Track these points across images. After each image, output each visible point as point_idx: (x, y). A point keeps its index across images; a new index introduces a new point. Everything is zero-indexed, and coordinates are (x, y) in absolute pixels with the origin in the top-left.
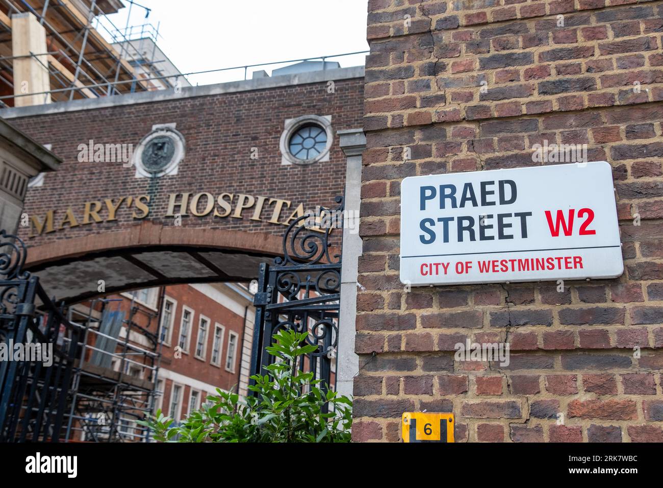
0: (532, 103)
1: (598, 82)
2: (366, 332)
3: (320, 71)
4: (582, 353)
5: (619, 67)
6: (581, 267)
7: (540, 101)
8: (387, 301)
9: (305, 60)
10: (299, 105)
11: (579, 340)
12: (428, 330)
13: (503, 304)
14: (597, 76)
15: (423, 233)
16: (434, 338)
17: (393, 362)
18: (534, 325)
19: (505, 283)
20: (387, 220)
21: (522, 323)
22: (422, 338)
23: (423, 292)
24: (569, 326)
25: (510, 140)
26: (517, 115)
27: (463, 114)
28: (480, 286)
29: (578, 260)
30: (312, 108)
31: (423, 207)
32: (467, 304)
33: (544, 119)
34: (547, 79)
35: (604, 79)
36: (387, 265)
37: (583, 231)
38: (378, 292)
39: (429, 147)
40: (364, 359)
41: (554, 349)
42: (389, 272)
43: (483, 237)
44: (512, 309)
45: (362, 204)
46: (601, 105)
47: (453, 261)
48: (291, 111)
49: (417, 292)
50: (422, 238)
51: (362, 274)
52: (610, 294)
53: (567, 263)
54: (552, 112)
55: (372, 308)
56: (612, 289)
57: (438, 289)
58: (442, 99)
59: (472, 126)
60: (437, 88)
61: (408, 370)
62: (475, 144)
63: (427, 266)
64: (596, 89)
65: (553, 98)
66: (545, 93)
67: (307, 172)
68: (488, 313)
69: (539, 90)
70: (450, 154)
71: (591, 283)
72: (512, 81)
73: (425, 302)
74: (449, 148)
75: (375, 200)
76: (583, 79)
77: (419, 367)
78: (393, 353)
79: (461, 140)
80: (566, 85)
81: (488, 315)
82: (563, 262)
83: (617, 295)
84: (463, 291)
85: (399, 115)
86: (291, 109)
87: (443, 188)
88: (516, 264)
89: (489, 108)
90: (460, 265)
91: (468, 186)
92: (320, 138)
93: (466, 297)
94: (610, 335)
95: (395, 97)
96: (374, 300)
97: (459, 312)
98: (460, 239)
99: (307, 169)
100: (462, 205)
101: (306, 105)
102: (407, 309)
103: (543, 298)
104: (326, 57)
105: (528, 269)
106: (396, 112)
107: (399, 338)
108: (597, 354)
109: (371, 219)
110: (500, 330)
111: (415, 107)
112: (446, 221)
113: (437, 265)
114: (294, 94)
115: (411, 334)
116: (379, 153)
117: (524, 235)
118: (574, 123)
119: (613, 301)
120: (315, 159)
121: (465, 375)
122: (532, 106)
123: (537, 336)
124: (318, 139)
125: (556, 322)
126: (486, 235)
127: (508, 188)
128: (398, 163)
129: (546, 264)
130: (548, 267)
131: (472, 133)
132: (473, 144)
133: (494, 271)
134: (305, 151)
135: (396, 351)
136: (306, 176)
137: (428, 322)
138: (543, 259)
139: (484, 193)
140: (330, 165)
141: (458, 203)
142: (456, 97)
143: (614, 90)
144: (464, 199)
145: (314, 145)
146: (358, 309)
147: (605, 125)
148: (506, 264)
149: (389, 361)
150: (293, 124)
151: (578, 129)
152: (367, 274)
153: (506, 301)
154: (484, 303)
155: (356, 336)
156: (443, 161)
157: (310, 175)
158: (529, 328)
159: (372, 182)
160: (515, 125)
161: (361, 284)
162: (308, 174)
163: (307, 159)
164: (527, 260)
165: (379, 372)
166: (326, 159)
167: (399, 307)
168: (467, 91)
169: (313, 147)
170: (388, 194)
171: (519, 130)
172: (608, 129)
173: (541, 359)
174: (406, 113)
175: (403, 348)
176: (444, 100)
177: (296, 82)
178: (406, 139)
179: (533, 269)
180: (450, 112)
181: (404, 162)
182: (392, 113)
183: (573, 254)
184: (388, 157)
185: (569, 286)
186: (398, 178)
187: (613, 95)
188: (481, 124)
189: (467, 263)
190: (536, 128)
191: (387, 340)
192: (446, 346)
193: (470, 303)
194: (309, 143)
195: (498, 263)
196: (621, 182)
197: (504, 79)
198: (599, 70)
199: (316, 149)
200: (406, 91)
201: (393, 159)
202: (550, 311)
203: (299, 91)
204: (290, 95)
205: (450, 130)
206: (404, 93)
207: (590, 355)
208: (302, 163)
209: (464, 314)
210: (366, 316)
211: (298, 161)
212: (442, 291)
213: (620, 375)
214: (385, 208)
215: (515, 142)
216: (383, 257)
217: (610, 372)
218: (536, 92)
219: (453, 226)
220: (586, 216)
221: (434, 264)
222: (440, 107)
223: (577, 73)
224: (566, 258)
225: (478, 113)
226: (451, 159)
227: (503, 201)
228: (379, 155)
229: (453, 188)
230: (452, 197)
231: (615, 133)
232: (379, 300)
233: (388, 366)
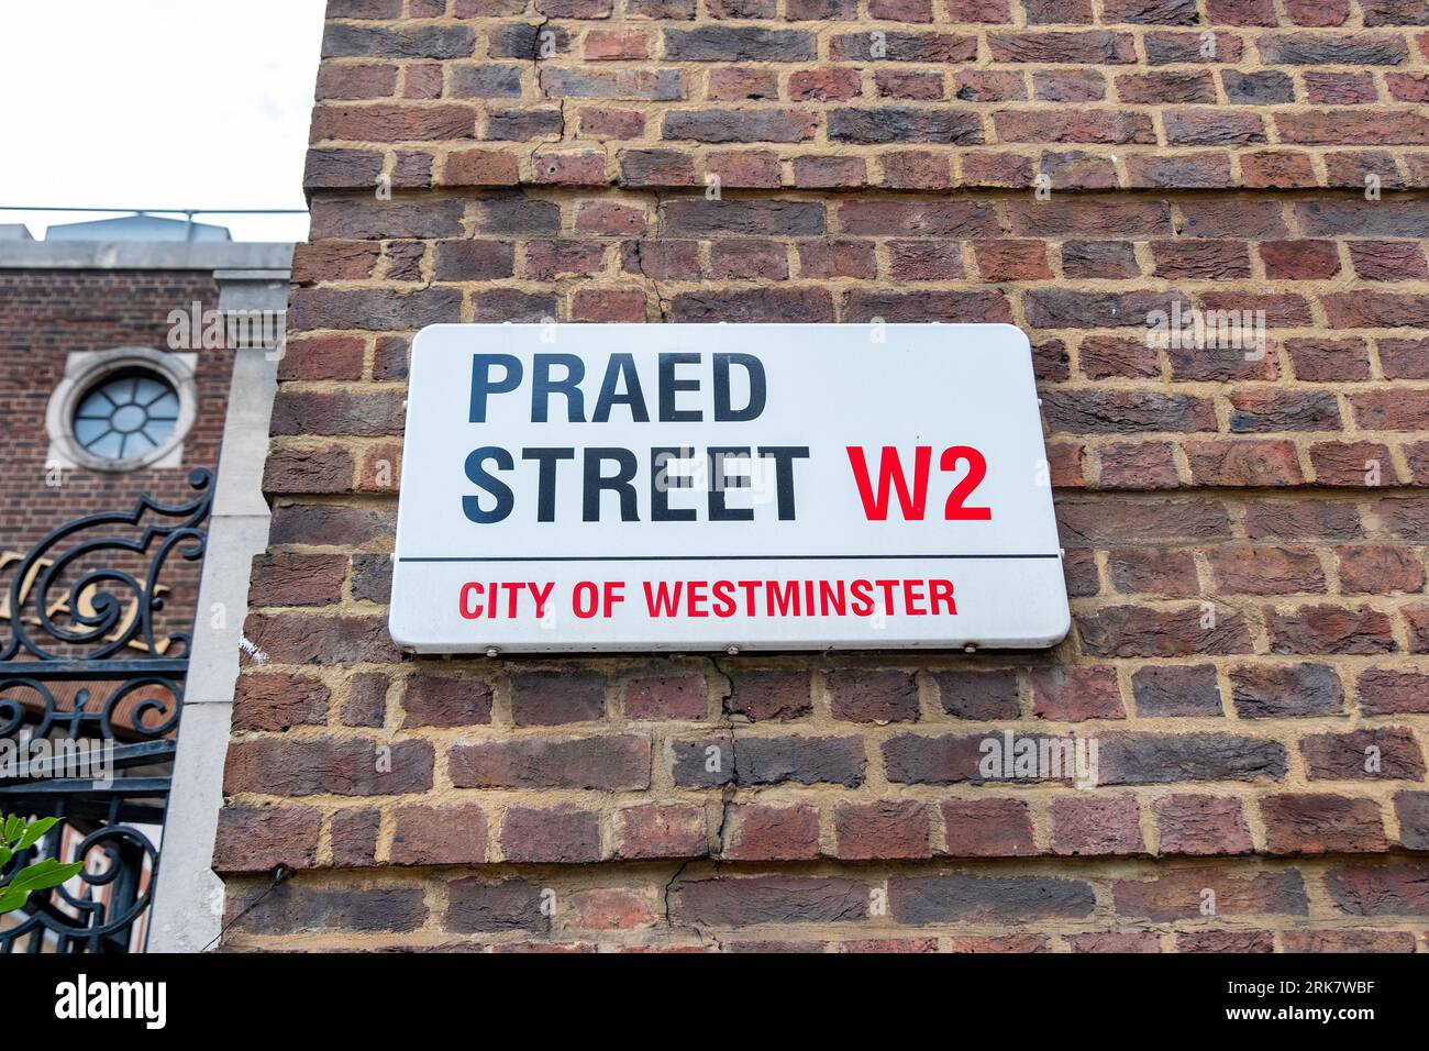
0: (812, 159)
1: (989, 124)
2: (257, 799)
3: (179, 243)
4: (950, 871)
5: (1042, 96)
6: (952, 610)
7: (833, 157)
8: (338, 701)
9: (140, 212)
10: (111, 320)
11: (943, 829)
12: (472, 795)
13: (715, 718)
14: (985, 110)
15: (474, 489)
16: (490, 822)
17: (346, 900)
18: (808, 784)
19: (724, 654)
20: (359, 448)
21: (772, 778)
22: (448, 819)
23: (462, 673)
24: (915, 788)
25: (746, 251)
26: (768, 185)
27: (612, 170)
28: (642, 663)
29: (941, 590)
30: (147, 330)
31: (478, 414)
32: (602, 714)
33: (841, 205)
34: (852, 102)
35: (1004, 120)
36: (347, 586)
37: (955, 510)
38: (311, 671)
39: (507, 250)
40: (243, 892)
41: (868, 857)
42: (353, 609)
43: (661, 511)
44: (742, 733)
45: (280, 399)
46: (997, 184)
47: (566, 578)
48: (90, 334)
49: (443, 674)
50: (470, 505)
51: (262, 611)
52: (1032, 693)
53: (910, 597)
54: (864, 190)
55: (285, 722)
56: (1035, 681)
57: (510, 665)
58: (555, 122)
59: (639, 205)
60: (538, 93)
61: (396, 929)
62: (644, 252)
63: (480, 589)
64: (982, 142)
65: (868, 152)
66: (845, 138)
67: (116, 490)
68: (668, 743)
69: (831, 128)
70: (570, 274)
71: (977, 662)
72: (756, 97)
73: (468, 706)
74: (563, 255)
75: (323, 388)
76: (948, 112)
77: (432, 920)
78: (349, 869)
79: (604, 240)
80: (904, 124)
81: (668, 751)
82: (898, 593)
83: (1049, 697)
84: (592, 675)
85: (418, 154)
86: (89, 328)
87: (542, 362)
88: (761, 594)
89: (688, 159)
90: (586, 593)
91: (622, 363)
92: (163, 407)
93: (601, 694)
94: (1032, 816)
95: (413, 103)
96: (295, 696)
97: (576, 738)
98: (591, 512)
99: (118, 483)
100: (602, 415)
101: (132, 322)
102: (405, 726)
103: (836, 700)
104: (197, 212)
105: (797, 612)
106: (412, 146)
107: (372, 819)
108: (994, 874)
109: (305, 443)
110: (703, 796)
111: (470, 137)
112: (548, 459)
113: (513, 588)
114: (100, 290)
115: (412, 807)
116: (349, 253)
117: (786, 510)
118: (923, 225)
119: (1039, 715)
120: (141, 460)
121: (586, 943)
122: (810, 168)
123: (818, 816)
124: (155, 411)
125: (876, 773)
126: (671, 506)
127: (739, 377)
128: (405, 287)
129: (850, 599)
130: (855, 607)
131: (635, 222)
132: (637, 252)
133: (692, 612)
134: (115, 438)
135: (359, 862)
136: (113, 500)
137: (472, 770)
138: (840, 584)
139: (668, 385)
140: (181, 478)
141: (589, 409)
142: (595, 122)
143: (1031, 150)
144: (607, 399)
145: (144, 425)
146: (236, 725)
147: (1006, 236)
148: (730, 595)
149: (332, 898)
150: (92, 365)
151: (933, 238)
152: (277, 611)
153: (726, 710)
154: (657, 714)
155: (222, 813)
156: (550, 290)
157: (123, 498)
158: (794, 791)
159: (317, 333)
160: (761, 214)
161: (256, 642)
162: (117, 495)
163: (121, 457)
164: (793, 585)
165: (293, 935)
166: (173, 461)
167: (379, 720)
168: (628, 108)
169: (140, 430)
170: (368, 372)
171: (773, 228)
172: (1017, 245)
173: (830, 891)
174: (442, 151)
175: (383, 854)
176: (558, 126)
177: (109, 261)
178: (435, 224)
179: (811, 612)
180: (575, 159)
181: (425, 284)
182: (399, 146)
183: (927, 571)
184: (377, 268)
185: (915, 669)
186: (403, 330)
187: (1028, 160)
188: (664, 203)
189: (609, 586)
190: (820, 226)
191: (329, 826)
192: (529, 845)
193: (611, 713)
194: (130, 417)
195: (707, 591)
196: (1053, 386)
197: (734, 91)
198: (989, 96)
199: (147, 436)
200: (446, 91)
201: (391, 274)
202: (858, 742)
203: (115, 285)
204: (89, 293)
205: (571, 211)
206: (438, 96)
207: (976, 877)
208: (105, 467)
209: (592, 744)
210: (261, 749)
211: (93, 462)
212: (525, 675)
213: (1064, 937)
214: (355, 413)
215: (761, 256)
216: (337, 560)
217: (1032, 928)
218: (821, 134)
219: (570, 477)
220: (963, 466)
221: (505, 585)
222: (545, 143)
223: (931, 97)
224: (908, 584)
225: (657, 171)
226: (571, 288)
227: (723, 412)
228: (348, 258)
229: (576, 367)
230: (570, 388)
231: (1033, 258)
232: (313, 695)
233: (325, 916)
